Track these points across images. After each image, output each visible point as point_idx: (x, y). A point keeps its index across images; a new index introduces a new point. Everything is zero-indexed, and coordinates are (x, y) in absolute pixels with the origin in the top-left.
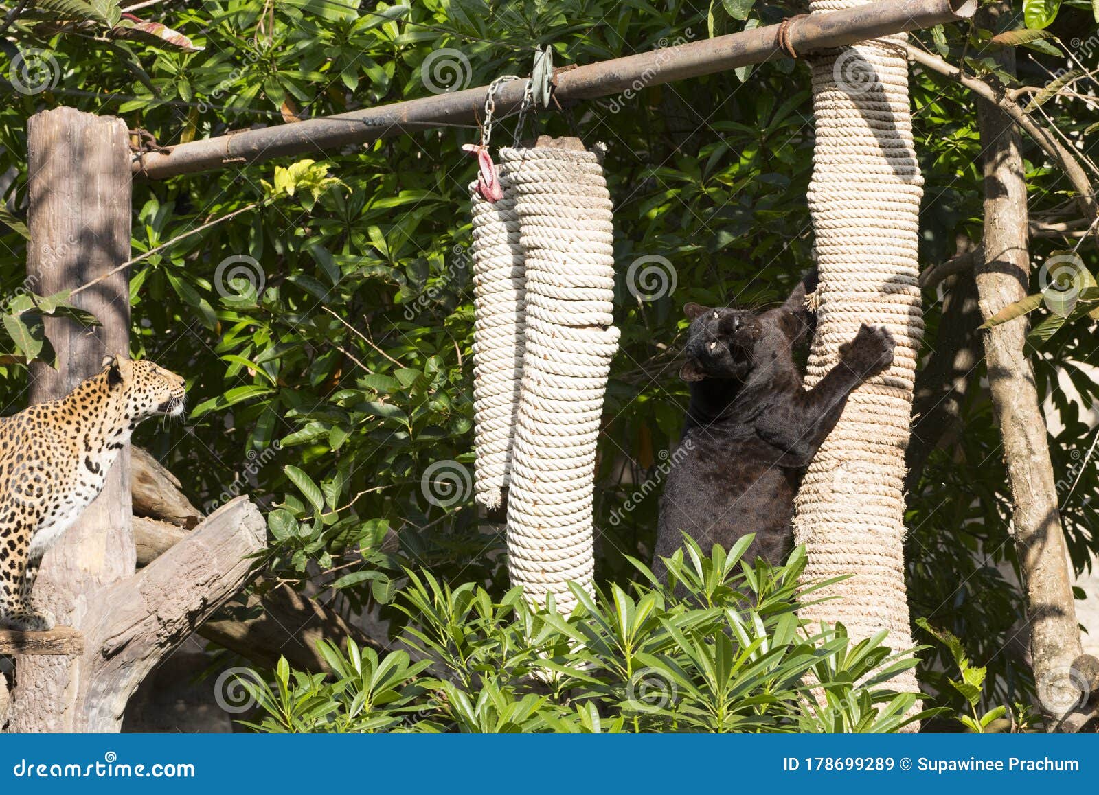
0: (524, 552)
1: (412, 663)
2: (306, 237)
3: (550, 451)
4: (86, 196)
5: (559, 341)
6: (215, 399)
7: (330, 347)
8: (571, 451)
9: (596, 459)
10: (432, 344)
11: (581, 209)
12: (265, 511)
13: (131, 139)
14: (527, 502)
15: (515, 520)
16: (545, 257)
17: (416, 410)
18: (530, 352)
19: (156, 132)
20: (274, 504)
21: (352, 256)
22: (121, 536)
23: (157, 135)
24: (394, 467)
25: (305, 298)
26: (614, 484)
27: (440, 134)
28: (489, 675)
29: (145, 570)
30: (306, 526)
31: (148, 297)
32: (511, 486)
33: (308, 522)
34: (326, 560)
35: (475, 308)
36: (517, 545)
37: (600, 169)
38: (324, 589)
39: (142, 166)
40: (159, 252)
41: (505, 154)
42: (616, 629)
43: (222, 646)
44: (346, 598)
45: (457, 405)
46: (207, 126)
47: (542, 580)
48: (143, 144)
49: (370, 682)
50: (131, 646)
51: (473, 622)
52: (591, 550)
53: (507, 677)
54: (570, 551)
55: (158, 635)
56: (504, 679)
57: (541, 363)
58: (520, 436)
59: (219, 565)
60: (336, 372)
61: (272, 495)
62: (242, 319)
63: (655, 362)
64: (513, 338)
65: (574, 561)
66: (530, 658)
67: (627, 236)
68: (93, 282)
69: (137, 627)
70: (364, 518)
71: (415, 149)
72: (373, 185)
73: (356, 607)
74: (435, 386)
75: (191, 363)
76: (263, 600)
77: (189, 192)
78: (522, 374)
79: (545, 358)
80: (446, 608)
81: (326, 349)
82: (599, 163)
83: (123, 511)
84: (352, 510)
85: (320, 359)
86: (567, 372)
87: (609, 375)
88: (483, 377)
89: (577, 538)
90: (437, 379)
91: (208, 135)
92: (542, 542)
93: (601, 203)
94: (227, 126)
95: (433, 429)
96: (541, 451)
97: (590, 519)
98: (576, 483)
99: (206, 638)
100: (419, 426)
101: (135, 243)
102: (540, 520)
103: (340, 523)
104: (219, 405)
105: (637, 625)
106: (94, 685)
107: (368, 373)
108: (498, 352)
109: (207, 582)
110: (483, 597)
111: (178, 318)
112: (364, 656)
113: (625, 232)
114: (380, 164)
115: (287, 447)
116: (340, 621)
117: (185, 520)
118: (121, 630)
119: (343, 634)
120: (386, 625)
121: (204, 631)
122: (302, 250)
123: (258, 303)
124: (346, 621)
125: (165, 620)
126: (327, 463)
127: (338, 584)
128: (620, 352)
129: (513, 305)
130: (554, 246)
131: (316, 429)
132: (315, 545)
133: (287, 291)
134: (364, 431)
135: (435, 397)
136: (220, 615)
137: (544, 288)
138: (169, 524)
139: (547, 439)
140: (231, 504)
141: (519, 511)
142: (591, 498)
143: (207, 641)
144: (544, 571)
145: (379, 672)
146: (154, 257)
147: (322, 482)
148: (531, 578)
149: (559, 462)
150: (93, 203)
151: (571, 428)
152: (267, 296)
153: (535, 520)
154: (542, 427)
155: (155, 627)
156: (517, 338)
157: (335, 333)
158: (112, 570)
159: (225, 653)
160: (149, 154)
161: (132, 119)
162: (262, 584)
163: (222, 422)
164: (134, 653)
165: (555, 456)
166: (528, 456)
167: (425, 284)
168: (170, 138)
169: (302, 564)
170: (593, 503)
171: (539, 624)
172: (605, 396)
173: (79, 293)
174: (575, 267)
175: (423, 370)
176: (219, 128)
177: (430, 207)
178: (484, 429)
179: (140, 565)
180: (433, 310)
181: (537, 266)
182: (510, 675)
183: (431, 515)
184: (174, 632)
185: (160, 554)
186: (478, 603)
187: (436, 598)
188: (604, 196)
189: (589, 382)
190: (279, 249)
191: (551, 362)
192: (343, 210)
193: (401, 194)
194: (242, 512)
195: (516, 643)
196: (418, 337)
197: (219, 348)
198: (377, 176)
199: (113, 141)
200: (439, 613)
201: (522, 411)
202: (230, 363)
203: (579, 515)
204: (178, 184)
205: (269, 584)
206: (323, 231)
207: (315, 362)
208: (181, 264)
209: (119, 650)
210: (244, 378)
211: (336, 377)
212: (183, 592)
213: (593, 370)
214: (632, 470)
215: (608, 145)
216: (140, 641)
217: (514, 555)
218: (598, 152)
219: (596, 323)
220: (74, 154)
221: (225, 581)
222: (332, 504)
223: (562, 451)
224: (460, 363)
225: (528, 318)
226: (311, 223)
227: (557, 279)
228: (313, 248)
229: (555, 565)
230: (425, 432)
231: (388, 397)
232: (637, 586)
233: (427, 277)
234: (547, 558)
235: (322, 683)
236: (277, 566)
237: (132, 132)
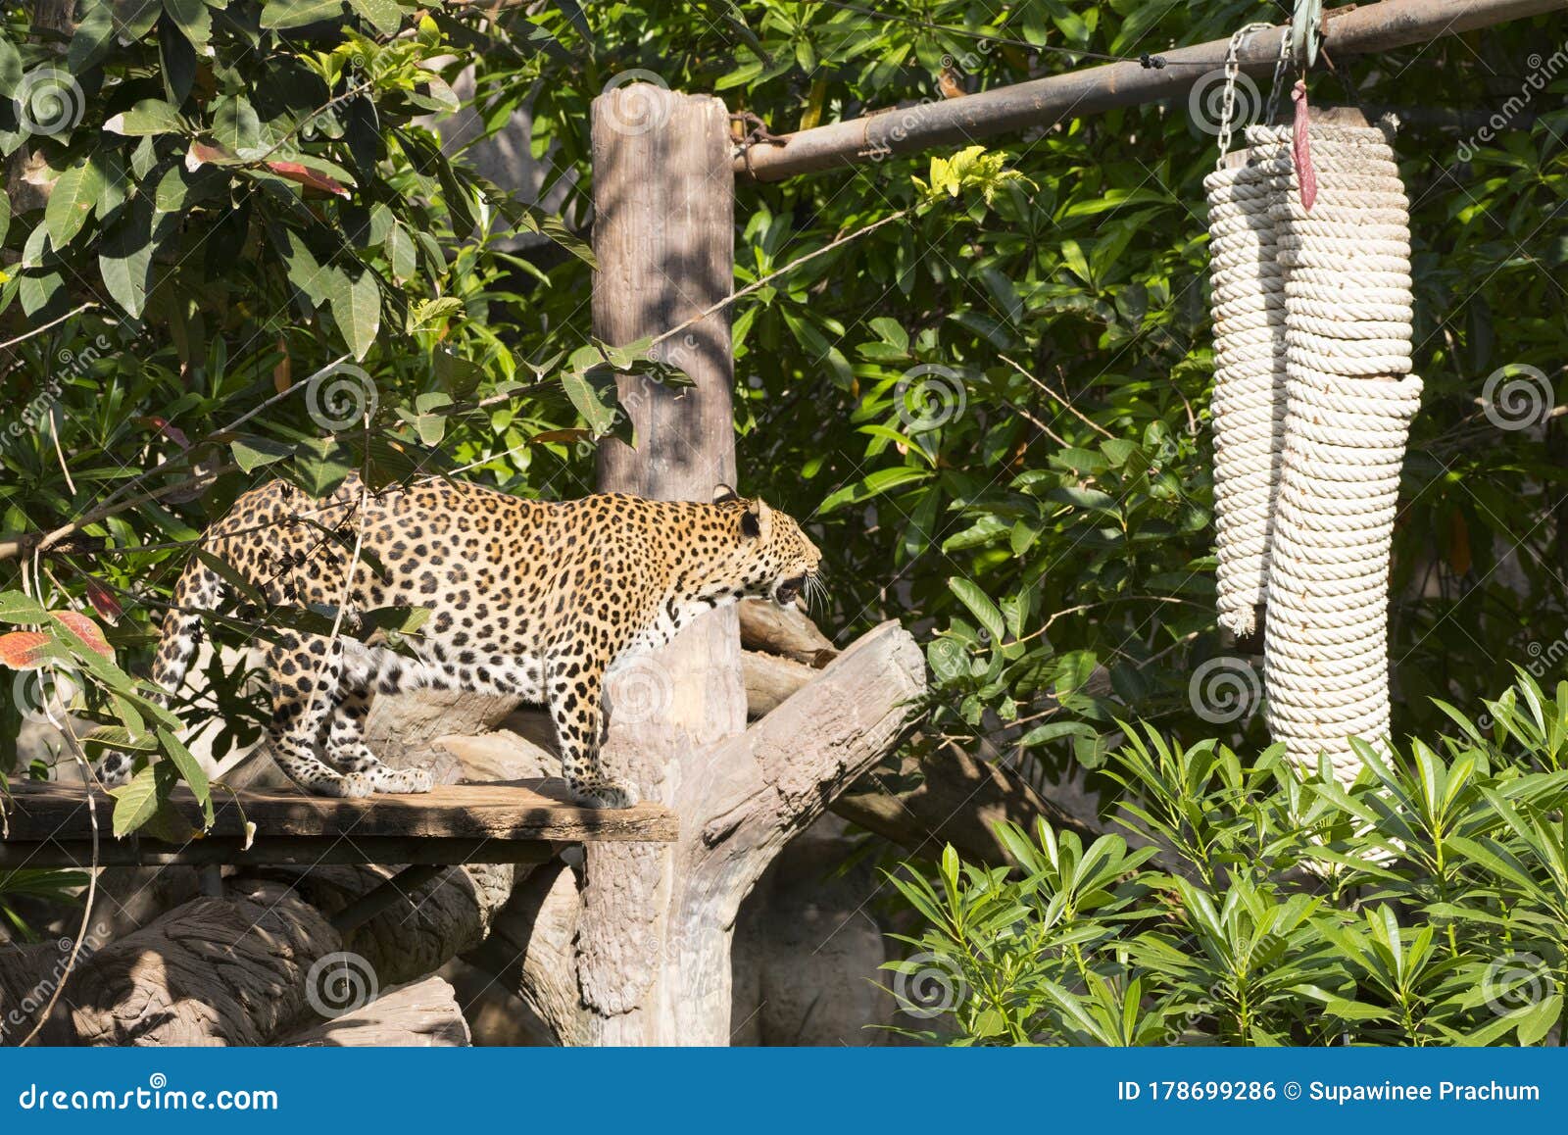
0: (1291, 696)
1: (1130, 851)
2: (975, 259)
3: (1325, 553)
4: (671, 207)
5: (1336, 397)
6: (851, 488)
7: (1011, 411)
8: (1354, 552)
9: (1390, 563)
10: (1153, 405)
11: (1364, 210)
12: (923, 640)
13: (732, 125)
14: (1293, 625)
15: (1276, 650)
16: (1313, 278)
17: (1132, 497)
18: (1294, 414)
19: (766, 116)
20: (935, 631)
21: (1039, 284)
22: (725, 677)
23: (767, 120)
24: (1101, 577)
25: (975, 343)
26: (1414, 597)
27: (1162, 109)
28: (1239, 869)
29: (760, 725)
30: (980, 662)
31: (757, 346)
32: (1270, 603)
33: (982, 655)
34: (1009, 708)
35: (1214, 352)
36: (1280, 685)
37: (1389, 151)
38: (1006, 749)
39: (747, 163)
40: (772, 282)
41: (1255, 136)
42: (1418, 802)
43: (867, 829)
44: (1038, 763)
45: (1190, 489)
46: (836, 105)
47: (1316, 734)
48: (749, 132)
49: (1071, 879)
50: (741, 830)
51: (1215, 795)
52: (1386, 691)
53: (1265, 870)
54: (1355, 692)
55: (779, 815)
56: (1261, 874)
57: (1309, 428)
58: (1281, 532)
59: (862, 716)
60: (1019, 447)
61: (933, 620)
62: (888, 375)
63: (1471, 424)
64: (1270, 395)
65: (1361, 707)
66: (1298, 844)
67: (1428, 247)
68: (683, 326)
69: (749, 804)
70: (1061, 649)
71: (1127, 130)
72: (1068, 183)
73: (1052, 774)
74: (1157, 465)
75: (818, 436)
76: (923, 765)
77: (812, 199)
78: (1283, 445)
79: (1316, 422)
80: (1177, 776)
81: (1003, 414)
82: (1389, 143)
83: (728, 644)
84: (1044, 639)
85: (997, 428)
86: (1347, 441)
87: (1407, 443)
88: (1227, 450)
89: (1365, 674)
90: (1161, 454)
91: (838, 118)
92: (1316, 681)
93: (1394, 200)
94: (863, 104)
95: (1156, 524)
96: (1311, 552)
97: (1384, 648)
98: (1362, 597)
99: (845, 817)
100: (1137, 520)
101: (739, 271)
102: (1312, 650)
103: (1027, 657)
104: (857, 494)
105: (1449, 796)
106: (693, 883)
107: (1063, 447)
108: (1247, 414)
109: (844, 741)
110: (1229, 760)
111: (798, 374)
112: (1062, 842)
113: (1427, 240)
114: (1077, 153)
115: (952, 552)
116: (1030, 794)
117: (813, 655)
118: (729, 807)
119: (1034, 811)
120: (1094, 799)
121: (841, 808)
122: (970, 276)
123: (909, 352)
124: (1039, 792)
125: (789, 793)
126: (1008, 575)
127: (1025, 741)
128: (1421, 411)
129: (1269, 348)
130: (1326, 263)
131: (992, 527)
132: (993, 687)
133: (951, 335)
134: (1059, 528)
135: (1155, 480)
136: (863, 785)
137: (1313, 323)
138: (791, 661)
139: (1320, 537)
140: (876, 632)
141: (1282, 638)
142: (1384, 617)
143: (846, 823)
144: (1319, 721)
145: (1084, 864)
146: (765, 291)
147: (1001, 600)
148: (1301, 732)
149: (1338, 569)
150: (681, 216)
151: (1354, 520)
152: (922, 341)
153: (1305, 651)
154: (1312, 519)
155: (775, 802)
156: (1275, 395)
157: (1017, 391)
158: (714, 725)
159: (870, 839)
160: (758, 147)
161: (734, 98)
162: (920, 743)
163: (861, 519)
164: (747, 840)
165: (1331, 560)
166: (1293, 561)
167: (1142, 320)
168: (787, 124)
169: (975, 713)
170: (1387, 624)
171: (1309, 797)
172: (1401, 474)
173: (664, 341)
174: (1358, 292)
175: (1140, 441)
176: (854, 107)
177: (1149, 211)
178: (1230, 524)
179: (753, 717)
180: (1154, 357)
181: (1302, 292)
182: (1269, 868)
183: (1154, 644)
184: (801, 810)
185: (779, 702)
186: (1221, 767)
187: (1163, 762)
188: (1396, 190)
189: (1379, 454)
190: (938, 275)
191: (1324, 428)
192: (1026, 219)
193: (1108, 194)
194: (891, 644)
195: (1276, 824)
196: (1134, 395)
197: (856, 417)
198: (1074, 169)
199: (708, 129)
200: (1166, 783)
201: (1284, 497)
202: (871, 437)
203: (1367, 643)
204: (798, 187)
205: (930, 743)
206: (998, 251)
207: (989, 432)
208: (802, 299)
209: (726, 835)
210: (891, 457)
211: (1019, 453)
212: (812, 754)
213: (1385, 437)
214: (1439, 578)
215: (1400, 117)
216: (755, 823)
217: (1276, 699)
218: (1387, 128)
219: (1388, 370)
220: (655, 149)
221: (869, 739)
222: (1017, 629)
223: (1342, 553)
224: (1193, 432)
225: (1289, 366)
226: (982, 239)
227: (1331, 310)
228: (985, 273)
229: (1335, 713)
230: (1144, 530)
231: (1091, 480)
232: (1449, 741)
233: (1145, 311)
234: (1323, 703)
235: (1004, 882)
236: (941, 717)
237: (733, 116)
